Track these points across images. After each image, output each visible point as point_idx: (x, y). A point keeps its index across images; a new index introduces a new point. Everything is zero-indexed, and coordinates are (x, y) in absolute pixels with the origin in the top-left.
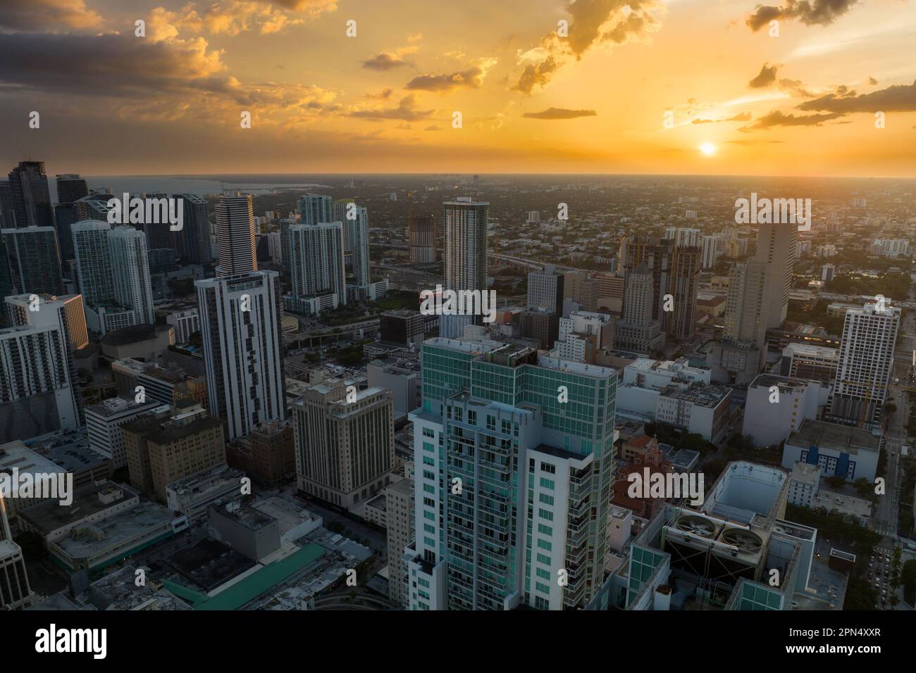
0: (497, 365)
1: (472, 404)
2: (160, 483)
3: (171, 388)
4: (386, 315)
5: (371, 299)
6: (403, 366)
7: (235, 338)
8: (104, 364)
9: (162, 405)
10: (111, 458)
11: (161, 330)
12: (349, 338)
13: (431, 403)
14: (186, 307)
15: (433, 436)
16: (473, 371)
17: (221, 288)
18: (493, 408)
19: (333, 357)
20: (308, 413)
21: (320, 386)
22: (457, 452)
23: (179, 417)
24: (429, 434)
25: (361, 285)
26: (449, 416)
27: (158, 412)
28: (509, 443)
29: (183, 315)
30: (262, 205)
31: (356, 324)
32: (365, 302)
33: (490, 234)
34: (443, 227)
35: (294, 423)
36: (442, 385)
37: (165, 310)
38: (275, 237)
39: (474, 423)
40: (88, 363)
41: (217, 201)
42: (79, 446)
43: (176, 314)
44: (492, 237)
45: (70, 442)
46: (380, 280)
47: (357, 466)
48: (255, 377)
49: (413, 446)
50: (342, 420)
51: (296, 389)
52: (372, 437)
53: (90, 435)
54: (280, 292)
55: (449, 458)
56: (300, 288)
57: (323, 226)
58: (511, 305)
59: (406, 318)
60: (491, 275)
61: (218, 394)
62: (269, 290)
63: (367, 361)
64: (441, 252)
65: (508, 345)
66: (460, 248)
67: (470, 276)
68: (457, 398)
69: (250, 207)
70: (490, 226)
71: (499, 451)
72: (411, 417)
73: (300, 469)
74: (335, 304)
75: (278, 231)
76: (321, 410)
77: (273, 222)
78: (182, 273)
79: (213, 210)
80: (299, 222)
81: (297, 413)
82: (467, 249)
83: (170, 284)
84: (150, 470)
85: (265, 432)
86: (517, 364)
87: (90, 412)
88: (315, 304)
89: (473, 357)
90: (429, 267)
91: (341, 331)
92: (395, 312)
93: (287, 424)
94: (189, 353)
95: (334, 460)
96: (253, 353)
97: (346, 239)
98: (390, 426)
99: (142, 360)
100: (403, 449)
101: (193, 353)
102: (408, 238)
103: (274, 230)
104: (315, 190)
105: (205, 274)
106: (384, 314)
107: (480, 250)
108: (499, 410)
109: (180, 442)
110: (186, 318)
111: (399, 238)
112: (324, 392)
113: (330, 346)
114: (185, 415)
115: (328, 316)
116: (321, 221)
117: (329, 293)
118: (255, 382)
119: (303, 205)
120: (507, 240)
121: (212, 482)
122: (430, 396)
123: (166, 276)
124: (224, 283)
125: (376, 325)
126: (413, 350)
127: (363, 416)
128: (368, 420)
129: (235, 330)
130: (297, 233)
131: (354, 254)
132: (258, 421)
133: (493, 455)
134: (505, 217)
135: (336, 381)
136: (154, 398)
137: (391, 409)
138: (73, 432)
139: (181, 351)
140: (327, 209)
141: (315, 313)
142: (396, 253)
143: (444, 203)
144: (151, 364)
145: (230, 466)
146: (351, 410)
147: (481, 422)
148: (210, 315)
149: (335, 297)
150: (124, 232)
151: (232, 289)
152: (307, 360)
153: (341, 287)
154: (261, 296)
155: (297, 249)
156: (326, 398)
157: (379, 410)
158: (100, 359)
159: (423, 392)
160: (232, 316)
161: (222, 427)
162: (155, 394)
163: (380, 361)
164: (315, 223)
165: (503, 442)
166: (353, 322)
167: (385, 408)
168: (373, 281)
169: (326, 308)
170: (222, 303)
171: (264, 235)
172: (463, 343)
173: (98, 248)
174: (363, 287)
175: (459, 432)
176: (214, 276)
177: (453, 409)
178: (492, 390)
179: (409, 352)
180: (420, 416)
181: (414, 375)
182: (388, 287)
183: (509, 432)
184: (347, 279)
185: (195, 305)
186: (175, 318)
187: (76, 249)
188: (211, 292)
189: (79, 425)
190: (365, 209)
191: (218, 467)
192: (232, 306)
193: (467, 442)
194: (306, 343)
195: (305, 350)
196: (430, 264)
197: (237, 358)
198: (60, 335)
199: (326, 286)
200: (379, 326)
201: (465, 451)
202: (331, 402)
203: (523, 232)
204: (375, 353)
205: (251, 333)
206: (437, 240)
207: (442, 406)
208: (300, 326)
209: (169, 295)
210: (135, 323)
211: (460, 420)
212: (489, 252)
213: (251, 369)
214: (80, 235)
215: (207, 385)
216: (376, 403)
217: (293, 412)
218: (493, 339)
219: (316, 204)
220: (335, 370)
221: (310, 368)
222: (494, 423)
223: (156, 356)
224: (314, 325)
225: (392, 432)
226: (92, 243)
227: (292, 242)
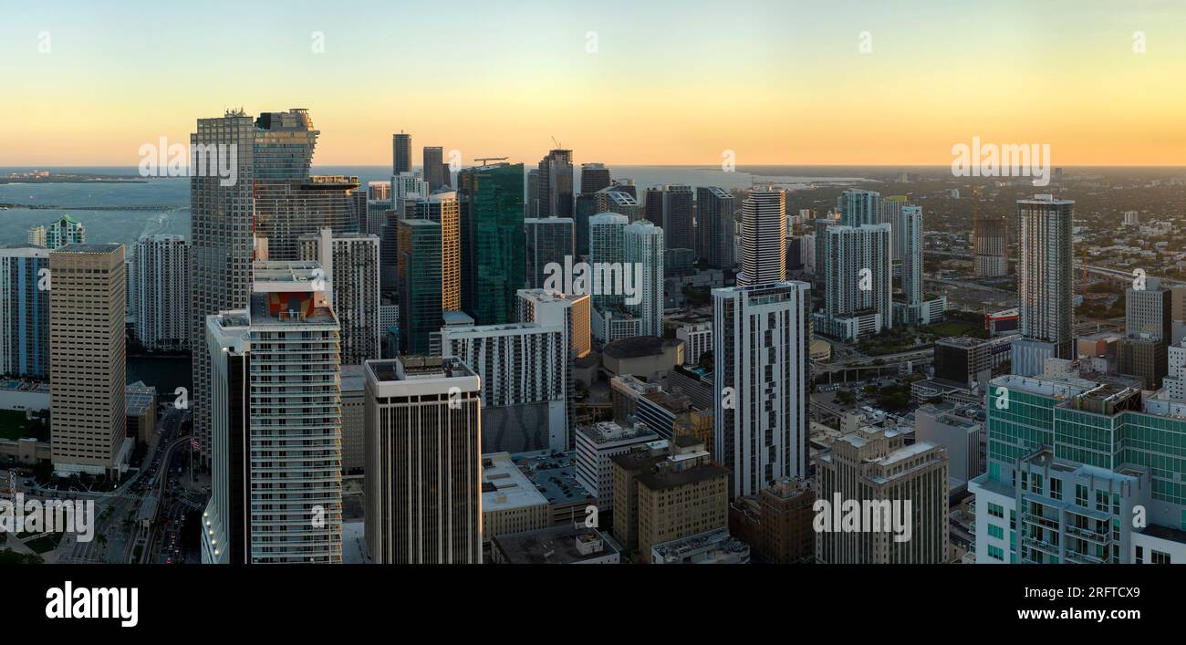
0: (1088, 414)
1: (1055, 469)
2: (646, 541)
3: (671, 418)
4: (942, 344)
5: (924, 323)
6: (963, 414)
7: (753, 364)
8: (603, 379)
9: (661, 439)
10: (596, 496)
11: (670, 345)
12: (892, 372)
13: (1000, 468)
14: (699, 320)
15: (1001, 516)
16: (1057, 422)
17: (741, 300)
18: (1084, 475)
19: (872, 397)
20: (836, 473)
21: (854, 436)
22: (1035, 539)
23: (678, 458)
24: (996, 511)
25: (911, 303)
26: (1024, 486)
27: (655, 448)
28: (1107, 524)
29: (695, 330)
30: (797, 201)
31: (903, 355)
32: (915, 326)
33: (1077, 240)
34: (1017, 231)
35: (817, 484)
36: (1015, 441)
37: (676, 322)
38: (809, 240)
39: (1059, 497)
40: (587, 375)
41: (746, 196)
42: (564, 474)
43: (688, 327)
44: (1079, 244)
45: (556, 466)
46: (936, 297)
47: (896, 555)
48: (772, 416)
49: (974, 530)
50: (880, 485)
51: (822, 437)
52: (919, 513)
53: (577, 463)
54: (811, 308)
55: (1024, 548)
56: (836, 306)
57: (867, 228)
58: (1105, 331)
59: (968, 348)
60: (1079, 292)
61: (726, 434)
62: (798, 305)
63: (915, 406)
64: (1015, 263)
65: (1102, 385)
66: (1038, 258)
67: (1052, 294)
68: (1036, 461)
69: (783, 204)
70: (1076, 230)
71: (1093, 537)
72: (973, 487)
73: (821, 552)
74: (878, 328)
75: (813, 233)
76: (853, 470)
77: (808, 222)
78: (699, 279)
79: (740, 206)
80: (838, 223)
81: (821, 472)
82: (1048, 260)
83: (685, 290)
84: (637, 521)
85: (780, 493)
86: (1115, 412)
87: (581, 434)
88: (853, 326)
89: (1056, 402)
90: (998, 281)
91: (884, 363)
92: (953, 341)
93: (808, 485)
94: (697, 377)
95: (866, 544)
96: (772, 384)
97: (895, 244)
98: (943, 498)
99: (643, 379)
100: (960, 533)
101: (702, 378)
102: (972, 245)
103: (808, 231)
104: (860, 185)
105: (724, 281)
106: (940, 342)
107: (1065, 260)
108: (1092, 477)
109: (676, 491)
110: (698, 333)
111: (961, 244)
112: (858, 444)
113: (868, 382)
114: (684, 456)
115: (869, 342)
116: (865, 222)
117: (871, 313)
118: (772, 424)
119: (845, 202)
120: (1098, 248)
121: (708, 552)
122: (998, 458)
123: (681, 281)
124: (745, 293)
125: (929, 356)
126: (975, 392)
127: (908, 483)
128: (914, 488)
129: (753, 353)
130: (835, 236)
131: (904, 262)
132: (771, 477)
133: (1085, 544)
134: (1096, 218)
135: (874, 430)
136: (652, 428)
137: (945, 474)
138: (561, 455)
139: (690, 374)
140: (873, 209)
141: (852, 338)
142: (957, 263)
143: (1018, 202)
144: (653, 385)
145: (732, 534)
146: (892, 472)
147: (1068, 494)
148: (726, 331)
149: (878, 318)
150: (641, 228)
151: (753, 302)
152: (838, 399)
153: (886, 305)
154: (787, 312)
155: (835, 256)
156: (860, 453)
157: (929, 474)
158: (599, 372)
159: (989, 452)
160: (751, 335)
161: (726, 480)
162: (654, 425)
163: (932, 406)
164: (858, 225)
165: (1099, 523)
166: (899, 352)
167: (938, 473)
168: (927, 298)
169: (866, 332)
170: (741, 319)
171: (797, 237)
172: (1043, 382)
173: (613, 243)
174: (914, 306)
175: (1038, 509)
176: (734, 285)
177: (1029, 477)
178: (1082, 448)
179: (971, 395)
180: (984, 485)
181: (977, 427)
182: (945, 308)
183: (1106, 509)
184: (894, 296)
185: (710, 318)
186: (685, 332)
187: (591, 244)
188: (729, 304)
189: (568, 448)
190: (920, 208)
191: (718, 533)
192: (752, 323)
193: (1050, 524)
194: (838, 377)
195: (837, 386)
196: (1001, 277)
197: (753, 389)
198: (563, 338)
199: (868, 303)
200: (933, 358)
201: (1047, 536)
202: (867, 460)
203: (1118, 237)
204: (926, 394)
205: (772, 359)
206: (1010, 248)
207: (1014, 473)
208: (832, 353)
209: (682, 304)
210: (641, 335)
211: (1040, 492)
212: (1076, 263)
213: (769, 407)
214: (597, 228)
215: (714, 421)
216: (926, 464)
217: (817, 469)
218: (1082, 378)
219: (861, 202)
220: (873, 415)
221: (842, 411)
222: (1085, 497)
223: (660, 375)
224: (850, 353)
225: (946, 508)
226: (608, 238)
227: (829, 248)
